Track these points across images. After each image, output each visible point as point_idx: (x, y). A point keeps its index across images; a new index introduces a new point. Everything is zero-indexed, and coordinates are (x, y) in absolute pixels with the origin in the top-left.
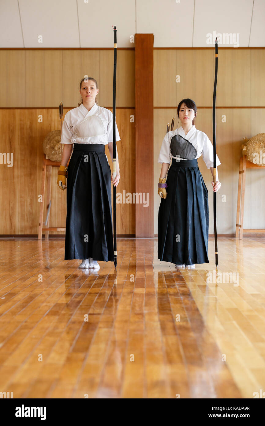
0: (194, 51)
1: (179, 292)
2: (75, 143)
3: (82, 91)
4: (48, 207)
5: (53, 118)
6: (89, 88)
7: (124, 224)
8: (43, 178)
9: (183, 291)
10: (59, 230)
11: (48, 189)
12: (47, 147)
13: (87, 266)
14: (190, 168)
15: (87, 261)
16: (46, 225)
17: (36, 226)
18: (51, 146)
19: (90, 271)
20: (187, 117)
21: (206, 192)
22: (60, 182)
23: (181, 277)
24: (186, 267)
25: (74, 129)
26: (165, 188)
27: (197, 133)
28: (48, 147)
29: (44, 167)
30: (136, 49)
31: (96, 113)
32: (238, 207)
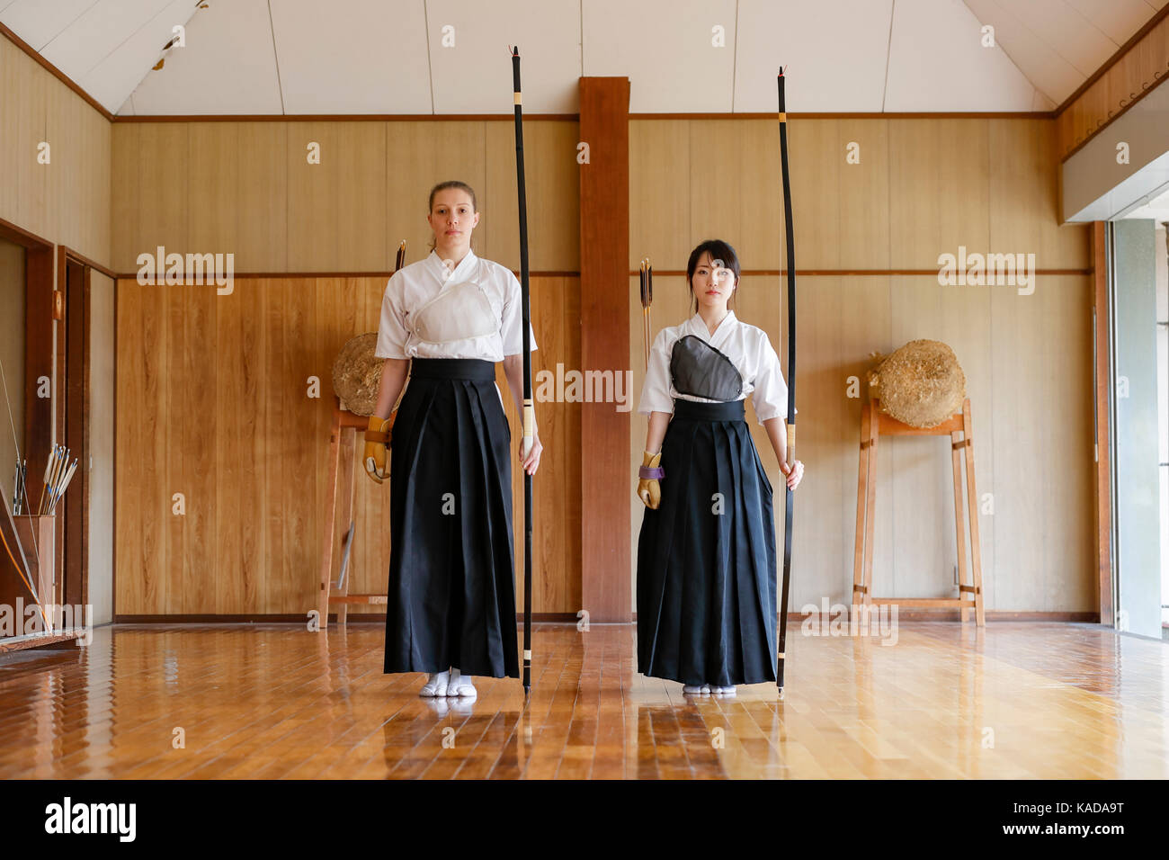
0: (736, 123)
1: (686, 754)
2: (416, 356)
3: (435, 216)
4: (345, 540)
5: (361, 303)
6: (454, 210)
7: (551, 585)
8: (332, 460)
9: (697, 753)
10: (374, 600)
11: (345, 491)
12: (343, 378)
13: (442, 692)
14: (724, 425)
15: (442, 678)
16: (340, 588)
17: (315, 593)
18: (353, 376)
19: (449, 705)
20: (716, 289)
21: (767, 491)
22: (370, 460)
23: (697, 717)
24: (711, 693)
25: (413, 321)
26: (659, 481)
27: (739, 330)
28: (345, 377)
29: (334, 431)
30: (581, 119)
31: (472, 277)
32: (859, 539)
